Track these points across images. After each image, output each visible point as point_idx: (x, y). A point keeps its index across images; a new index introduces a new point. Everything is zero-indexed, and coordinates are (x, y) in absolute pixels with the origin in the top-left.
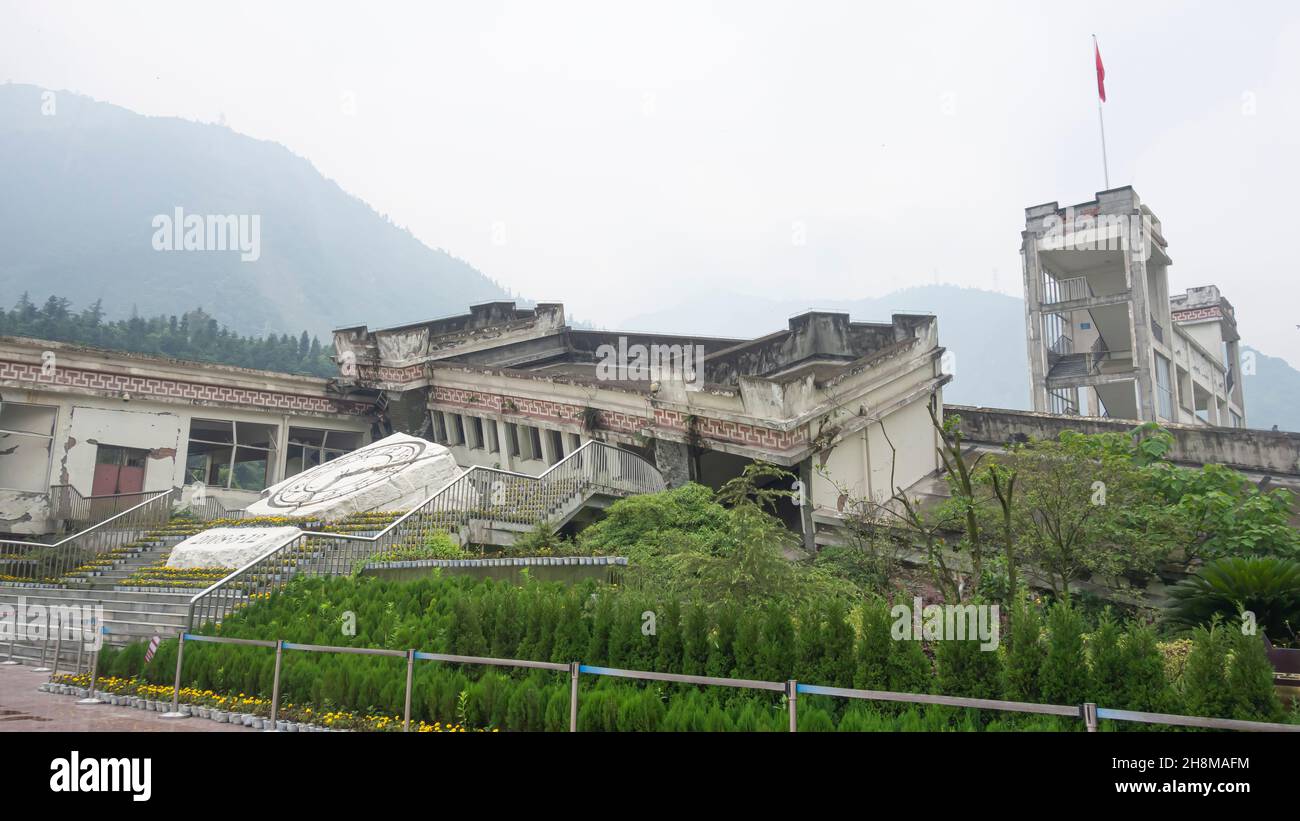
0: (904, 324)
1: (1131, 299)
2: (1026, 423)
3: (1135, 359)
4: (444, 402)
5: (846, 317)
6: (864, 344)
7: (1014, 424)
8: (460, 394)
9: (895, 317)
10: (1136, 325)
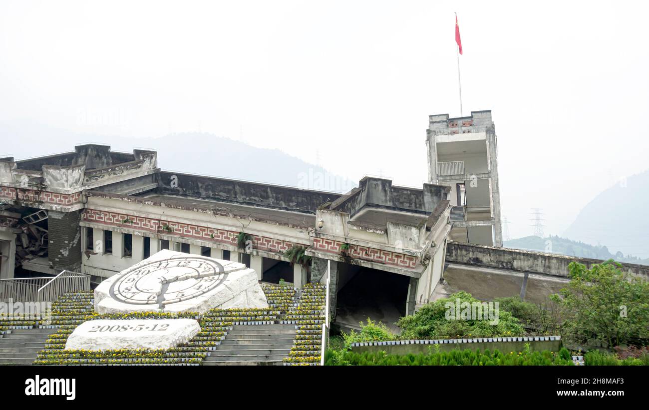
0: (431, 190)
1: (490, 177)
2: (480, 252)
3: (492, 212)
4: (95, 221)
5: (390, 182)
6: (401, 200)
7: (473, 252)
8: (114, 217)
9: (425, 185)
10: (493, 193)
